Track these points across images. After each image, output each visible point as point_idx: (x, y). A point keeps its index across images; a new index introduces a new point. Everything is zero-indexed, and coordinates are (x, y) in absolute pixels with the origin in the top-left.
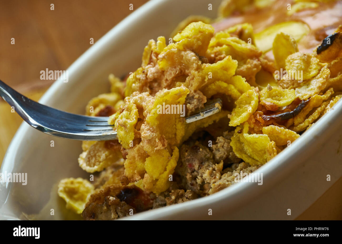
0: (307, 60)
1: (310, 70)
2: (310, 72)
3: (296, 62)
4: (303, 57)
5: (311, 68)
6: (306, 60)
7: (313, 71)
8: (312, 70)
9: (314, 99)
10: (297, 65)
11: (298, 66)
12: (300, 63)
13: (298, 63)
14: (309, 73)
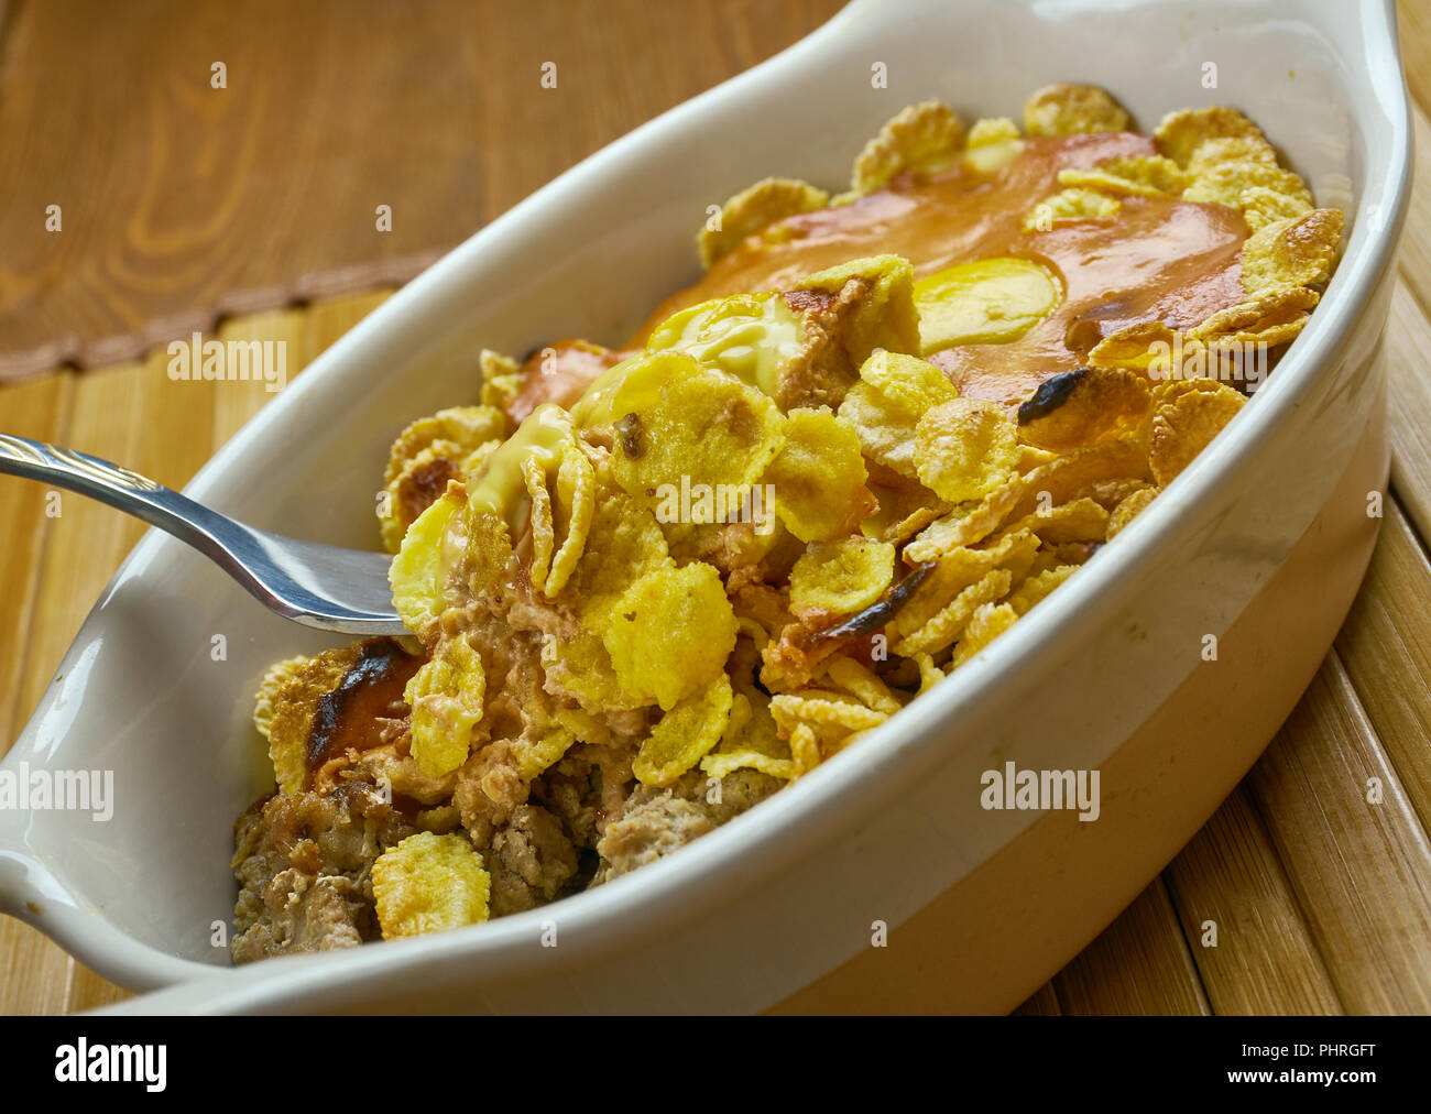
0: (979, 431)
1: (986, 467)
2: (983, 477)
3: (944, 440)
4: (969, 422)
5: (988, 462)
6: (976, 434)
7: (994, 472)
8: (991, 467)
9: (950, 561)
10: (945, 453)
11: (949, 458)
12: (955, 449)
13: (947, 448)
14: (979, 479)
